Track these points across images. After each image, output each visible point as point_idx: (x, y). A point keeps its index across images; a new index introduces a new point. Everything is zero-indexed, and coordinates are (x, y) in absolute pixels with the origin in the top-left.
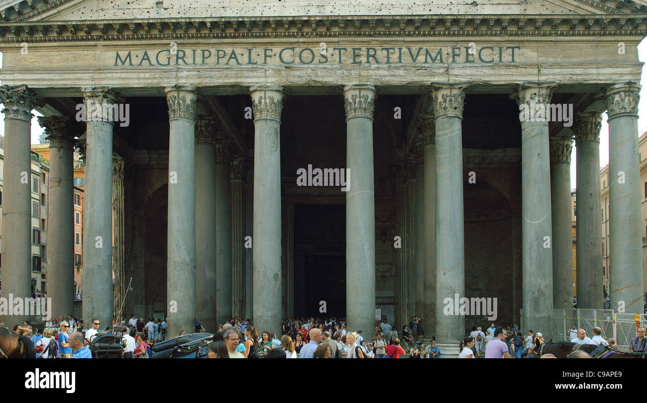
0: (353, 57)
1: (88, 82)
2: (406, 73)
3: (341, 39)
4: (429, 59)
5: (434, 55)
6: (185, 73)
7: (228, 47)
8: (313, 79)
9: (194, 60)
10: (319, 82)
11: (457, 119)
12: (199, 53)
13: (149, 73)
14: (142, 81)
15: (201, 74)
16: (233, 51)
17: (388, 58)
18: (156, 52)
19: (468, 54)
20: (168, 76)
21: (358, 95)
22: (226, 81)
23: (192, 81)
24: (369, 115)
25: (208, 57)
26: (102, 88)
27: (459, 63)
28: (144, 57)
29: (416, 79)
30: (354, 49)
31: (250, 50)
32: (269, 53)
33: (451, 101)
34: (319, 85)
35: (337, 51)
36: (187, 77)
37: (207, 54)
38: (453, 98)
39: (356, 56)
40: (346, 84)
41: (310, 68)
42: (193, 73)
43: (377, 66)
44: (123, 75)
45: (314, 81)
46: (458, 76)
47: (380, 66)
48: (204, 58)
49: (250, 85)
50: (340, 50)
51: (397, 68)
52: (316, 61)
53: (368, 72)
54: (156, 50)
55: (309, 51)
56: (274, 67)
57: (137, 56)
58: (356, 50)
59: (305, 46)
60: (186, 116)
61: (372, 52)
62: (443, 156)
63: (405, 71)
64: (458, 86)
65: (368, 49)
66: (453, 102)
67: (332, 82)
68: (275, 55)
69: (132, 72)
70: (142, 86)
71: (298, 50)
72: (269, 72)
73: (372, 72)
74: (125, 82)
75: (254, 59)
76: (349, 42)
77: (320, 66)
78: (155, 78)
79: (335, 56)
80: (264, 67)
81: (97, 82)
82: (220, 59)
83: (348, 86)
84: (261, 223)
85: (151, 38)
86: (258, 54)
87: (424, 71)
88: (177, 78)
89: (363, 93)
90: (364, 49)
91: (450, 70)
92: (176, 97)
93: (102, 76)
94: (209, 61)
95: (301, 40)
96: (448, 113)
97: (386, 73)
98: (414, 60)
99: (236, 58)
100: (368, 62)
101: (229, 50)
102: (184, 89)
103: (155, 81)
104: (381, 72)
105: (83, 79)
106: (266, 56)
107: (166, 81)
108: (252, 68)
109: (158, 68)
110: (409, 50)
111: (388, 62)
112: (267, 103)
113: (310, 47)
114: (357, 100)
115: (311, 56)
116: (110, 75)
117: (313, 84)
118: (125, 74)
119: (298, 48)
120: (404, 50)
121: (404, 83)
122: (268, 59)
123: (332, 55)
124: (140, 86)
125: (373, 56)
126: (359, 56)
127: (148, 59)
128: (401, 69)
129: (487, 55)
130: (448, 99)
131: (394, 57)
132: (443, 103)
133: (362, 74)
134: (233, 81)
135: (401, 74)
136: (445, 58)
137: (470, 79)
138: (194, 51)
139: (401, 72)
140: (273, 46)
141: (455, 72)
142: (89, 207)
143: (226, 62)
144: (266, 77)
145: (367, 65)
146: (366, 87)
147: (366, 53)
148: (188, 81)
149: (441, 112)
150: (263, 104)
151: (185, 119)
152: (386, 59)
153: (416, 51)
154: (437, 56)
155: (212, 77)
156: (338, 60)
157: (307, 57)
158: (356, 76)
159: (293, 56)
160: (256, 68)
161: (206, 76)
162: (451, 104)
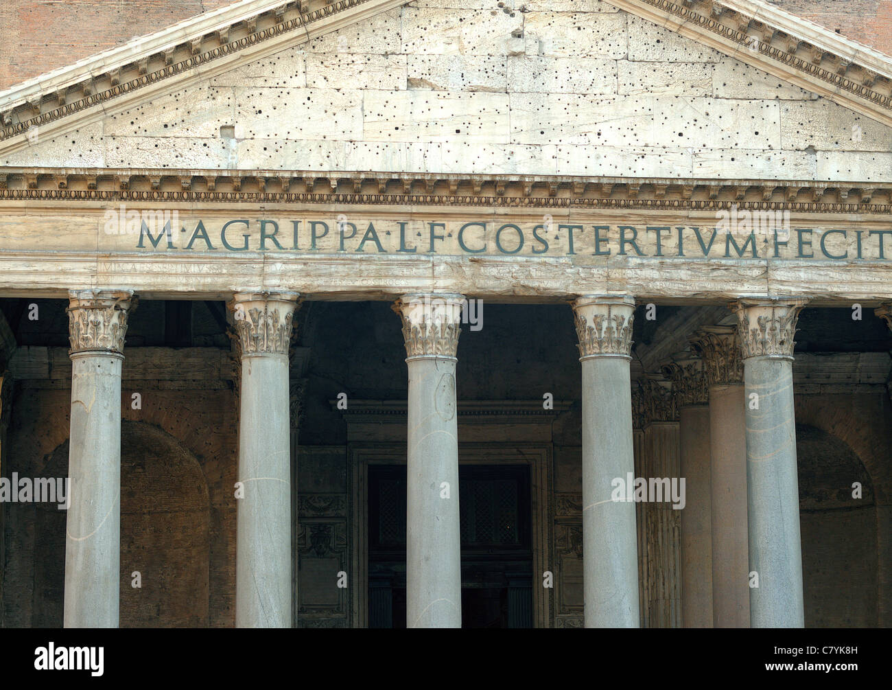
0: (594, 242)
1: (82, 279)
2: (691, 275)
3: (574, 210)
4: (733, 251)
5: (741, 242)
6: (278, 267)
7: (361, 217)
8: (522, 282)
9: (296, 241)
10: (533, 288)
11: (785, 363)
12: (304, 227)
13: (208, 266)
14: (193, 280)
15: (310, 268)
16: (371, 225)
17: (659, 246)
18: (221, 223)
19: (801, 243)
20: (245, 271)
21: (606, 316)
22: (358, 283)
23: (292, 282)
24: (625, 351)
25: (324, 235)
26: (116, 292)
27: (787, 259)
28: (197, 231)
29: (710, 286)
30: (597, 229)
31: (403, 225)
32: (438, 231)
33: (773, 329)
34: (533, 293)
35: (565, 231)
36: (283, 275)
37: (320, 229)
38: (778, 325)
39: (599, 240)
40: (583, 293)
41: (517, 263)
42: (294, 267)
43: (638, 261)
44: (156, 268)
45: (523, 286)
46: (784, 283)
47: (645, 261)
48: (314, 237)
49: (404, 291)
50: (570, 228)
51: (676, 266)
52: (526, 248)
53: (624, 271)
54: (220, 220)
55: (513, 230)
56: (448, 259)
57: (183, 230)
58: (600, 230)
59: (508, 220)
60: (278, 349)
61: (629, 235)
62: (762, 431)
63: (689, 272)
64: (786, 304)
65: (622, 229)
66: (778, 331)
67: (557, 289)
68: (450, 235)
69: (174, 262)
70: (194, 289)
71: (492, 227)
72: (441, 268)
73: (630, 273)
74: (159, 280)
75: (411, 242)
76: (588, 215)
77: (536, 260)
78: (221, 274)
79: (561, 240)
80: (431, 259)
81: (102, 280)
82: (345, 240)
83: (586, 297)
84: (427, 559)
85: (216, 199)
86: (418, 234)
87: (724, 272)
88: (263, 275)
89: (615, 311)
90: (615, 228)
91: (770, 272)
92: (261, 312)
93: (113, 267)
94: (324, 244)
95: (501, 210)
96: (768, 352)
97: (655, 274)
98: (706, 251)
99: (376, 238)
100: (622, 252)
101: (362, 224)
102: (278, 297)
103: (220, 280)
104: (647, 273)
105: (73, 274)
106: (433, 237)
107: (241, 280)
108: (409, 260)
109: (228, 256)
110: (696, 230)
111: (659, 254)
112: (436, 328)
113: (516, 222)
114: (605, 325)
115: (517, 239)
116: (129, 266)
117: (521, 292)
118: (160, 265)
119: (494, 224)
120: (688, 231)
121: (687, 294)
122: (437, 242)
123: (557, 238)
124: (190, 289)
125: (632, 242)
126: (606, 240)
127: (205, 236)
128: (683, 267)
129: (835, 244)
130: (768, 325)
131: (670, 244)
132: (759, 331)
133: (613, 276)
134: (371, 283)
135: (684, 278)
136: (761, 249)
137: (807, 288)
138: (296, 223)
139: (683, 274)
140: (447, 219)
141: (780, 275)
142: (83, 531)
143: (357, 248)
144: (434, 277)
145: (620, 257)
146: (621, 301)
147: (618, 236)
148: (284, 282)
149: (756, 349)
150: (429, 328)
151: (278, 355)
152: (655, 248)
153: (710, 235)
154: (747, 243)
155: (330, 275)
156: (567, 248)
157: (510, 241)
158: (602, 279)
159: (484, 237)
160: (417, 260)
161: (318, 272)
162: (774, 336)
